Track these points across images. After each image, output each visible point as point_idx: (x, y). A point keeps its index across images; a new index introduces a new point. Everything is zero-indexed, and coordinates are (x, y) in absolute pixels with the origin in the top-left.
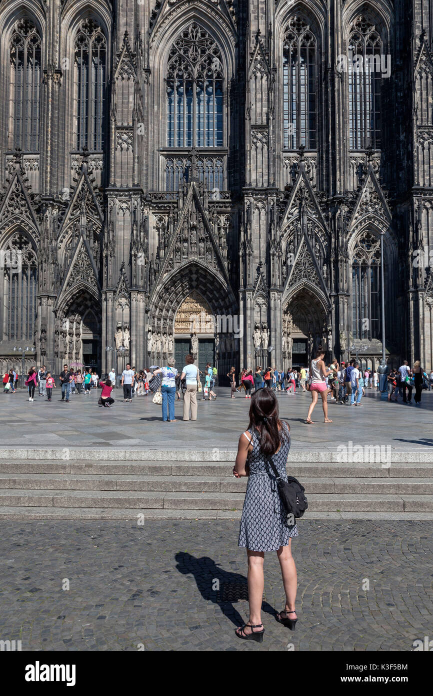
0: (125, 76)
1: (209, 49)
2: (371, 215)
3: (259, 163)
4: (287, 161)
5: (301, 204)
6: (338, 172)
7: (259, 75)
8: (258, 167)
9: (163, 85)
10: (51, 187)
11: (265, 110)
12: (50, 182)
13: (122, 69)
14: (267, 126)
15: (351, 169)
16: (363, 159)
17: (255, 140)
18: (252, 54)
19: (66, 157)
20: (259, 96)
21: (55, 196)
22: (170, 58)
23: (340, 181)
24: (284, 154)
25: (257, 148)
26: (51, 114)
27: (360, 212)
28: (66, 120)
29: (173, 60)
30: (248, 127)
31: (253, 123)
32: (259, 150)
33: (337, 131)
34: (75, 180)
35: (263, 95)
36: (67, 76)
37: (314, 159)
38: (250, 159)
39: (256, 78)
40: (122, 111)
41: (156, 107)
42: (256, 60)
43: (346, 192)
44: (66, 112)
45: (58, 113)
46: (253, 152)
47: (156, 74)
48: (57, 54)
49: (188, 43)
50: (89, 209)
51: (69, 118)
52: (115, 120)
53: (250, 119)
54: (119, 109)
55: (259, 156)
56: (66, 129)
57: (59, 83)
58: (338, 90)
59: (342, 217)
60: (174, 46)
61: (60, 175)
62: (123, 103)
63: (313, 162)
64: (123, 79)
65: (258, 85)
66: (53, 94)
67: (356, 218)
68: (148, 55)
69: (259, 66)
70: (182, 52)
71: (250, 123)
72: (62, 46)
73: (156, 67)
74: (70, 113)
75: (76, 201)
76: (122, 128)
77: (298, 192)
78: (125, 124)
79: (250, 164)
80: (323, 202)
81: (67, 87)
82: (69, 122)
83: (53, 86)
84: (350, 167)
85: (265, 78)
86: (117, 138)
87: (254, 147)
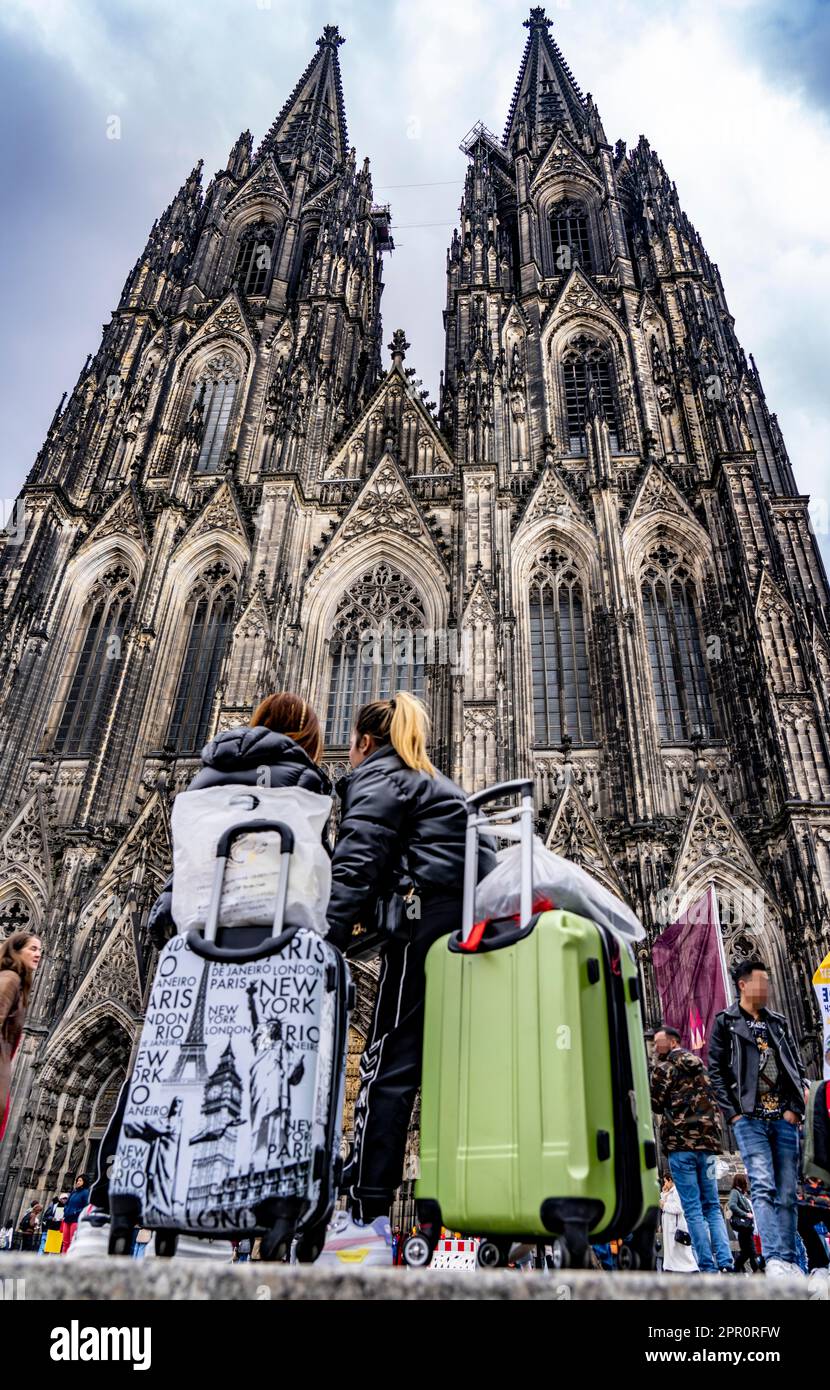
0: (251, 632)
1: (404, 596)
2: (715, 859)
3: (479, 764)
4: (542, 766)
5: (568, 841)
6: (638, 781)
7: (479, 624)
8: (477, 771)
9: (322, 650)
10: (92, 813)
11: (490, 676)
12: (93, 804)
13: (247, 621)
14: (494, 703)
15: (668, 777)
16: (686, 758)
17: (471, 725)
18: (468, 596)
19: (134, 762)
20: (479, 656)
21: (96, 829)
22: (339, 610)
23: (643, 796)
24: (535, 753)
25: (474, 738)
26: (122, 694)
27: (694, 855)
28: (148, 704)
29: (344, 613)
30: (458, 704)
31: (467, 696)
32: (479, 743)
33: (629, 709)
34: (139, 801)
35: (488, 653)
36: (163, 639)
37: (593, 759)
38: (461, 757)
39: (474, 628)
40: (238, 685)
41: (305, 682)
42: (475, 602)
43: (659, 818)
44: (151, 691)
45: (135, 692)
46: (467, 747)
47: (311, 633)
48: (153, 608)
49: (370, 589)
50: (155, 853)
51: (155, 701)
52: (222, 698)
53: (462, 691)
54: (232, 682)
55: (479, 753)
56: (145, 717)
57: (147, 649)
58: (625, 646)
59: (654, 865)
60: (346, 594)
61: (115, 792)
62: (241, 672)
63: (591, 766)
64: (247, 635)
65: (478, 640)
66: (131, 663)
67: (686, 868)
68: (300, 604)
69: (479, 612)
70: (359, 602)
71: (461, 697)
72: (163, 598)
73: (313, 622)
74: (157, 694)
75: (135, 838)
76: (234, 709)
77: (562, 819)
78: (240, 704)
79: (461, 765)
80: (614, 838)
81: (160, 654)
82: (154, 707)
83: (134, 653)
84: (664, 773)
85: (490, 628)
86: (220, 725)
87: (468, 737)
